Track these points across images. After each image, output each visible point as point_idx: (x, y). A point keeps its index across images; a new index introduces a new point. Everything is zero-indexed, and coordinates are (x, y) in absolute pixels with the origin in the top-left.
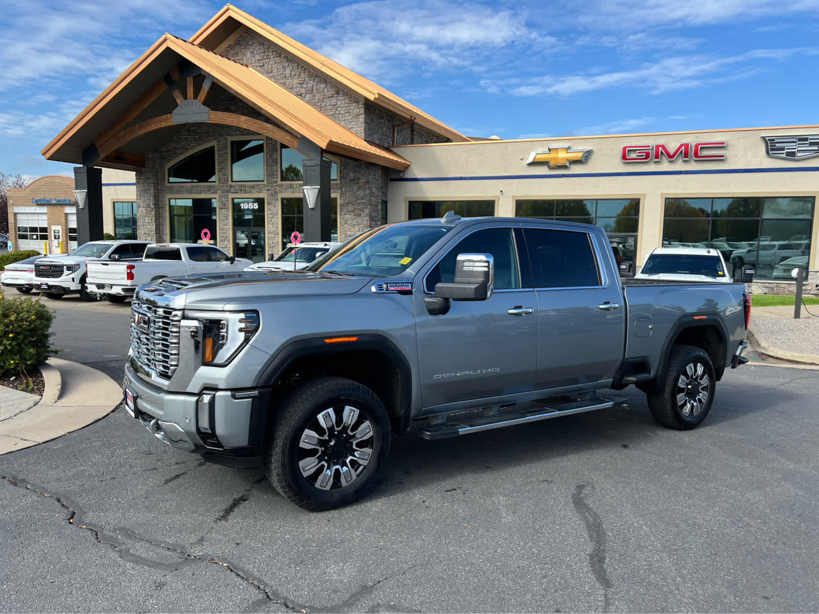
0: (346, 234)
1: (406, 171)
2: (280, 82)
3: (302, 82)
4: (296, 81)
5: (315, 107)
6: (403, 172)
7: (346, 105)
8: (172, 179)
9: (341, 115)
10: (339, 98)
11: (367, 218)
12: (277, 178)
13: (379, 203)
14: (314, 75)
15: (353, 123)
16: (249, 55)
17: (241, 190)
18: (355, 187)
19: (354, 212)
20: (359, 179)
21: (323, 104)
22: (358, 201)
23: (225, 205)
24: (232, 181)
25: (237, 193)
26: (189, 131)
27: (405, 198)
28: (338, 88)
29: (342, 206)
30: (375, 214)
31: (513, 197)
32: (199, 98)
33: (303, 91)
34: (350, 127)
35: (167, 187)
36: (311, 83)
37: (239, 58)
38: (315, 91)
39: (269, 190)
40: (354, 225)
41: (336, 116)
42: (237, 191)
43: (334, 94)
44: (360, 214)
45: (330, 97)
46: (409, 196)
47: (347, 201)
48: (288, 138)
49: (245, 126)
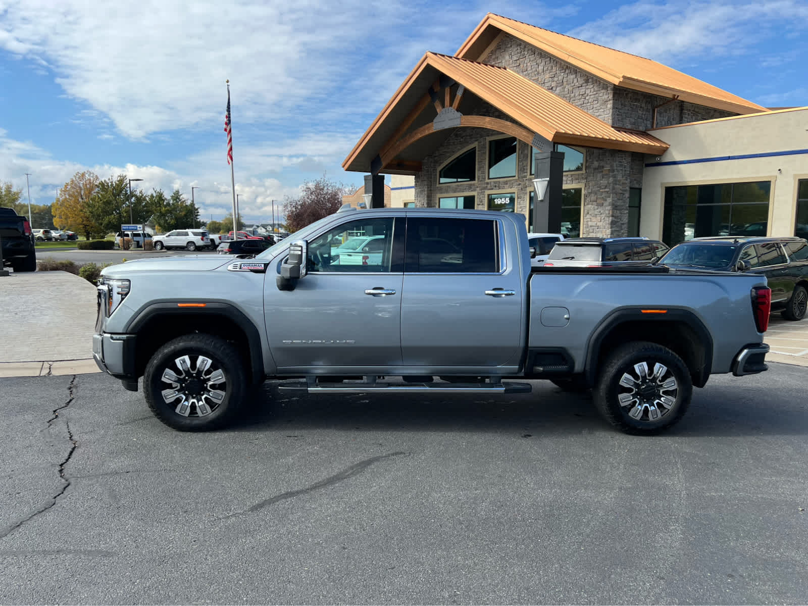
0: (588, 225)
1: (664, 156)
2: (533, 79)
3: (553, 76)
4: (547, 76)
5: (565, 99)
6: (660, 156)
7: (595, 93)
8: (443, 180)
9: (589, 104)
10: (587, 87)
11: (609, 208)
12: (527, 172)
13: (626, 191)
14: (565, 67)
15: (602, 110)
16: (507, 57)
17: (496, 186)
18: (599, 175)
19: (596, 201)
20: (603, 167)
21: (572, 95)
22: (601, 190)
23: (482, 202)
24: (489, 179)
25: (492, 189)
26: (456, 135)
27: (662, 184)
28: (588, 77)
29: (586, 196)
30: (619, 203)
31: (795, 176)
32: (453, 106)
33: (554, 84)
34: (597, 114)
35: (438, 187)
36: (561, 76)
37: (499, 61)
38: (565, 83)
39: (520, 184)
40: (596, 215)
41: (585, 105)
42: (493, 187)
43: (583, 83)
44: (603, 204)
45: (579, 87)
46: (666, 181)
47: (590, 191)
48: (525, 133)
49: (489, 127)
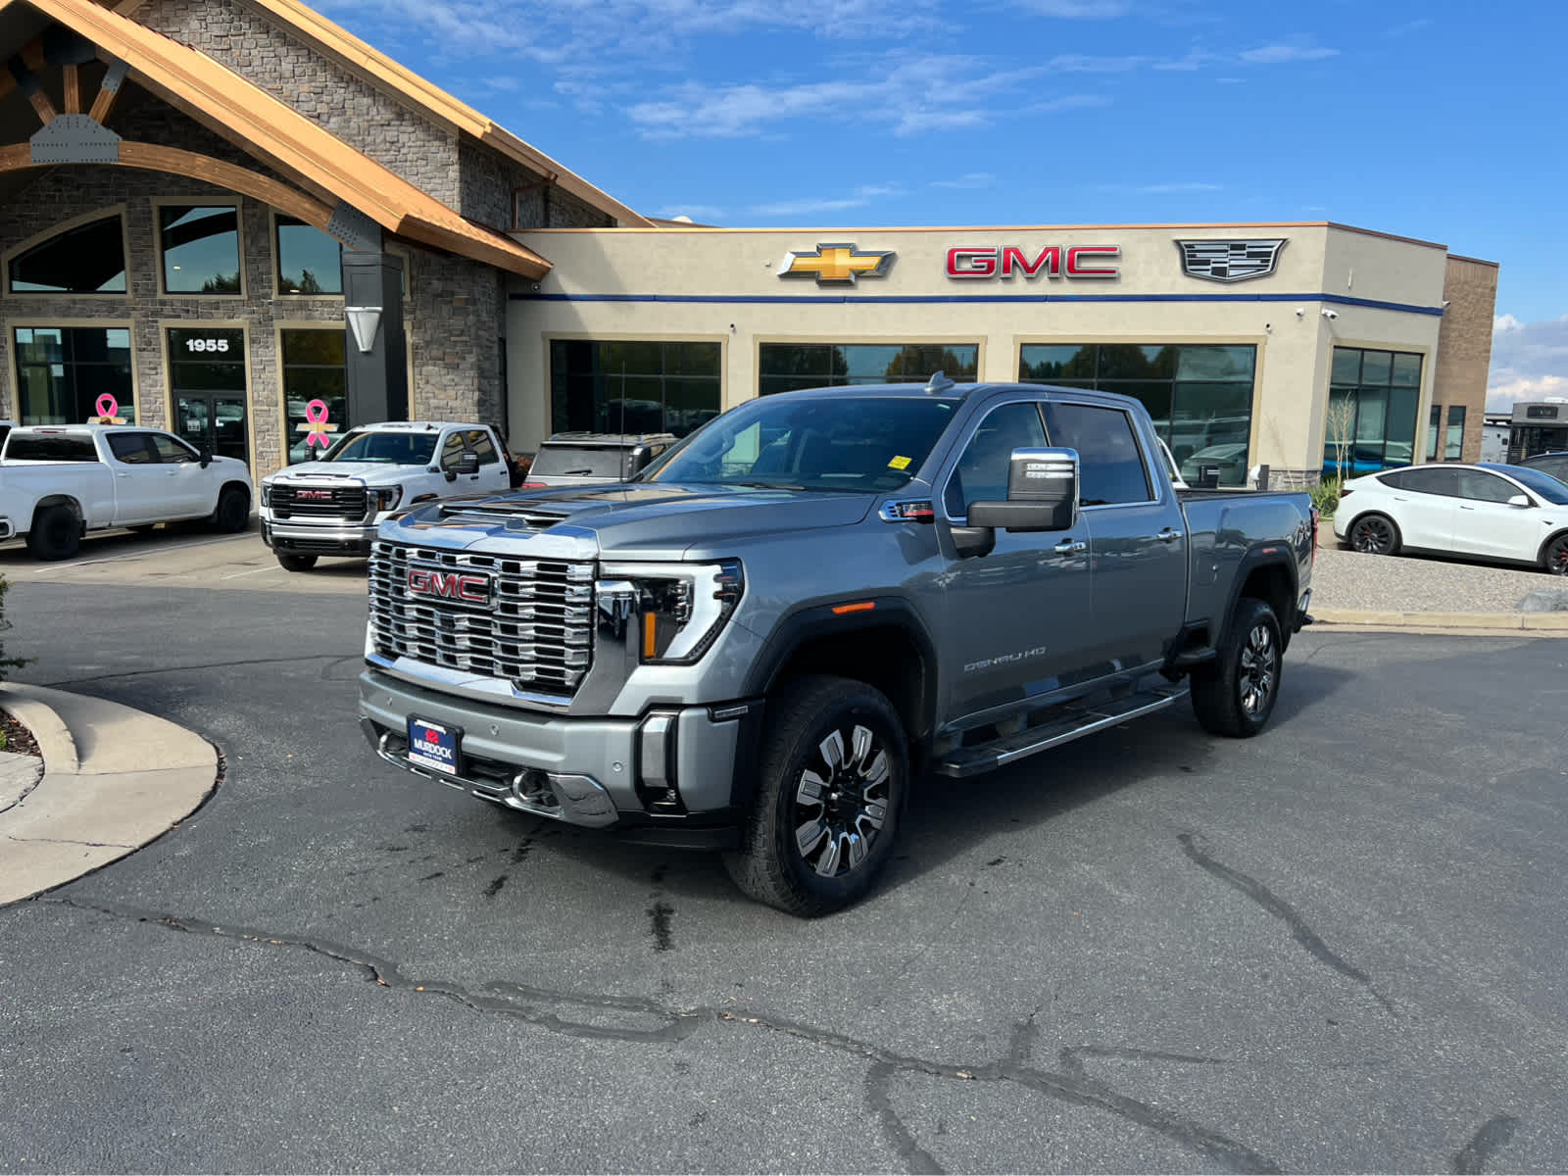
0: (429, 405)
1: (544, 282)
2: (269, 86)
3: (319, 90)
4: (305, 88)
5: (351, 144)
6: (537, 281)
7: (418, 143)
8: (18, 286)
9: (408, 164)
10: (402, 128)
11: (472, 373)
12: (270, 287)
13: (494, 342)
14: (346, 77)
15: (437, 181)
16: (195, 24)
17: (188, 311)
18: (445, 310)
19: (444, 360)
20: (453, 294)
21: (369, 139)
22: (452, 339)
23: (150, 344)
24: (166, 292)
25: (179, 317)
26: (58, 181)
27: (544, 335)
28: (401, 107)
29: (416, 347)
30: (486, 365)
31: (755, 337)
33: (322, 109)
34: (429, 187)
35: (6, 301)
36: (340, 94)
37: (173, 29)
38: (349, 112)
39: (253, 312)
40: (445, 386)
41: (398, 164)
42: (178, 312)
43: (392, 120)
44: (458, 365)
45: (382, 125)
46: (552, 329)
47: (428, 338)
48: (307, 206)
49: (207, 177)
